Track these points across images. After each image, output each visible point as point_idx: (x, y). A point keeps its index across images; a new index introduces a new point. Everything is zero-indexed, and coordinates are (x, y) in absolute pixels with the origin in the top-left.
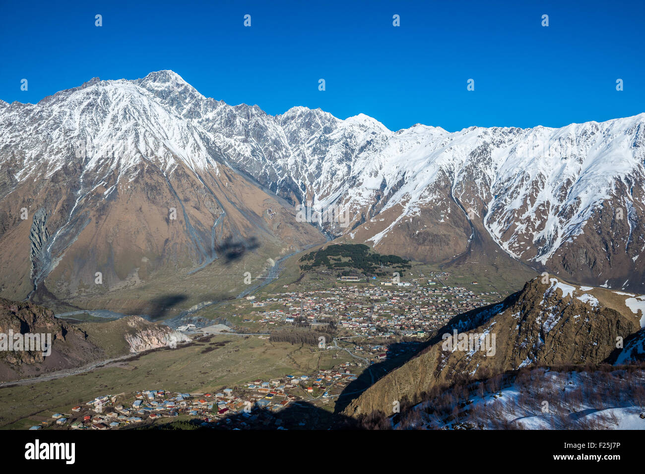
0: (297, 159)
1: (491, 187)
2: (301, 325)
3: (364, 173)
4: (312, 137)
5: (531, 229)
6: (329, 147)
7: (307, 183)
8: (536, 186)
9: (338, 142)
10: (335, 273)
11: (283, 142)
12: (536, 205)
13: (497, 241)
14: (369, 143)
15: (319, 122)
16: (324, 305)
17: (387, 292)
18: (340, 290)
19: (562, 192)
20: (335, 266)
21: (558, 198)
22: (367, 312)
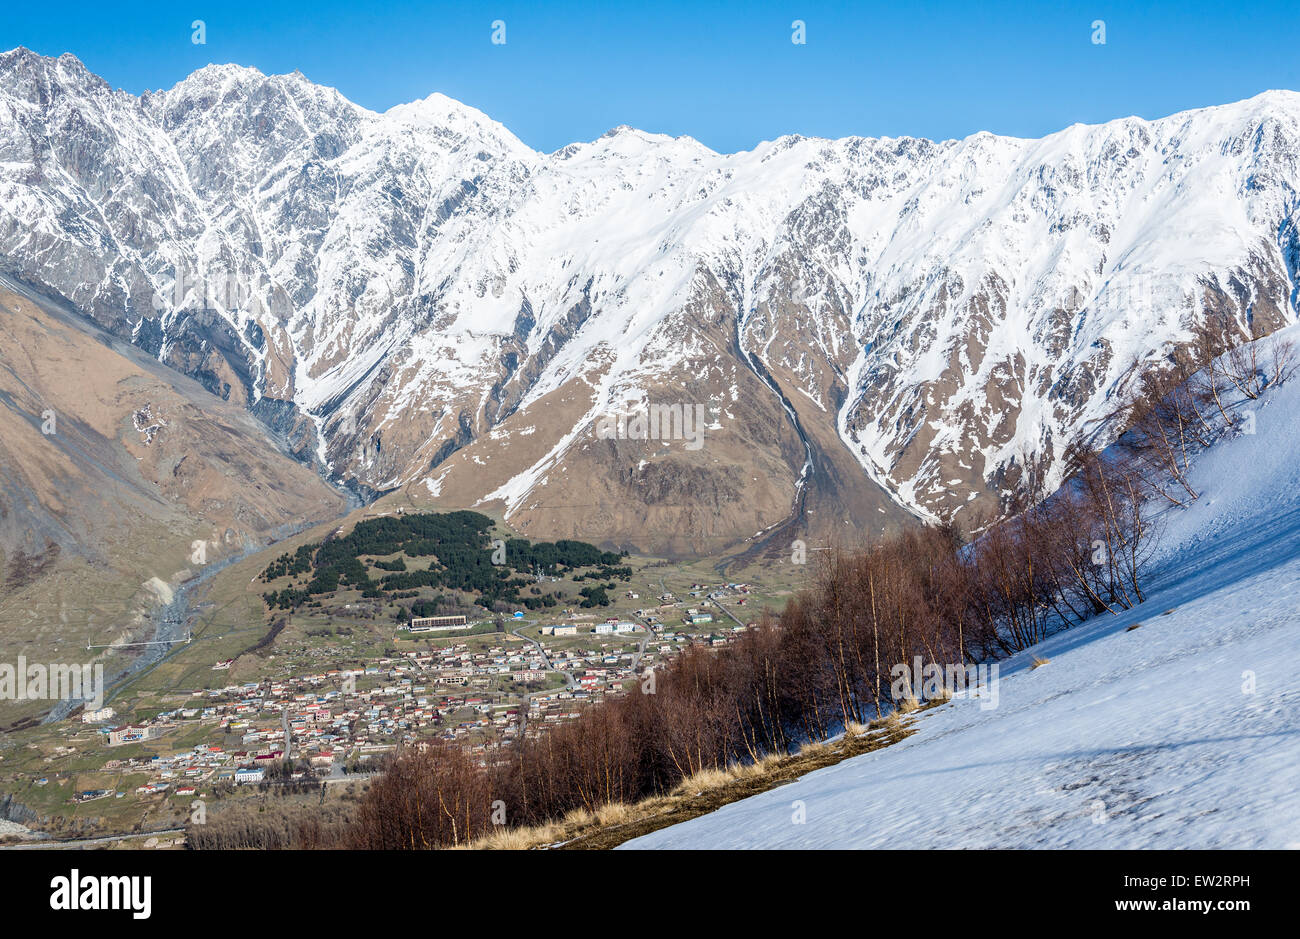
0: (230, 240)
1: (853, 319)
2: (291, 789)
3: (460, 284)
4: (275, 169)
5: (976, 439)
6: (338, 200)
7: (269, 321)
8: (984, 309)
9: (368, 183)
10: (388, 610)
11: (177, 185)
12: (985, 367)
13: (881, 481)
14: (469, 187)
15: (300, 117)
16: (362, 713)
17: (564, 656)
18: (412, 663)
19: (1057, 324)
20: (386, 588)
21: (1047, 345)
22: (507, 725)
